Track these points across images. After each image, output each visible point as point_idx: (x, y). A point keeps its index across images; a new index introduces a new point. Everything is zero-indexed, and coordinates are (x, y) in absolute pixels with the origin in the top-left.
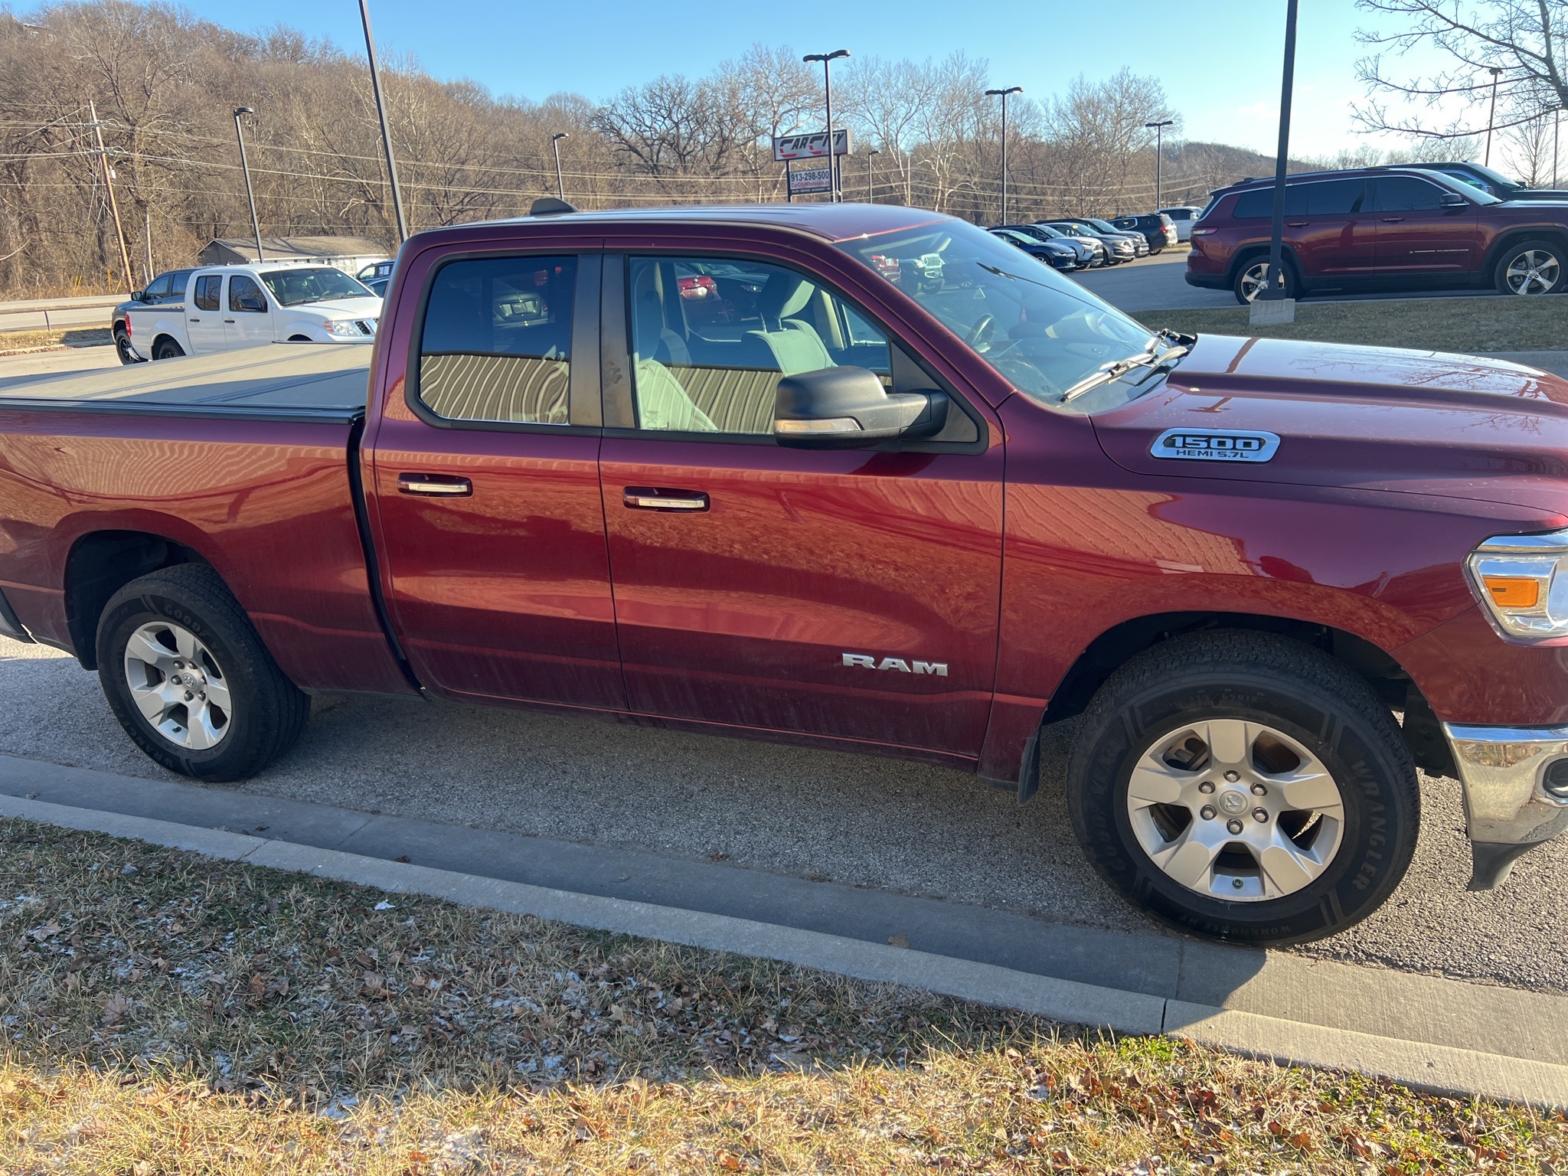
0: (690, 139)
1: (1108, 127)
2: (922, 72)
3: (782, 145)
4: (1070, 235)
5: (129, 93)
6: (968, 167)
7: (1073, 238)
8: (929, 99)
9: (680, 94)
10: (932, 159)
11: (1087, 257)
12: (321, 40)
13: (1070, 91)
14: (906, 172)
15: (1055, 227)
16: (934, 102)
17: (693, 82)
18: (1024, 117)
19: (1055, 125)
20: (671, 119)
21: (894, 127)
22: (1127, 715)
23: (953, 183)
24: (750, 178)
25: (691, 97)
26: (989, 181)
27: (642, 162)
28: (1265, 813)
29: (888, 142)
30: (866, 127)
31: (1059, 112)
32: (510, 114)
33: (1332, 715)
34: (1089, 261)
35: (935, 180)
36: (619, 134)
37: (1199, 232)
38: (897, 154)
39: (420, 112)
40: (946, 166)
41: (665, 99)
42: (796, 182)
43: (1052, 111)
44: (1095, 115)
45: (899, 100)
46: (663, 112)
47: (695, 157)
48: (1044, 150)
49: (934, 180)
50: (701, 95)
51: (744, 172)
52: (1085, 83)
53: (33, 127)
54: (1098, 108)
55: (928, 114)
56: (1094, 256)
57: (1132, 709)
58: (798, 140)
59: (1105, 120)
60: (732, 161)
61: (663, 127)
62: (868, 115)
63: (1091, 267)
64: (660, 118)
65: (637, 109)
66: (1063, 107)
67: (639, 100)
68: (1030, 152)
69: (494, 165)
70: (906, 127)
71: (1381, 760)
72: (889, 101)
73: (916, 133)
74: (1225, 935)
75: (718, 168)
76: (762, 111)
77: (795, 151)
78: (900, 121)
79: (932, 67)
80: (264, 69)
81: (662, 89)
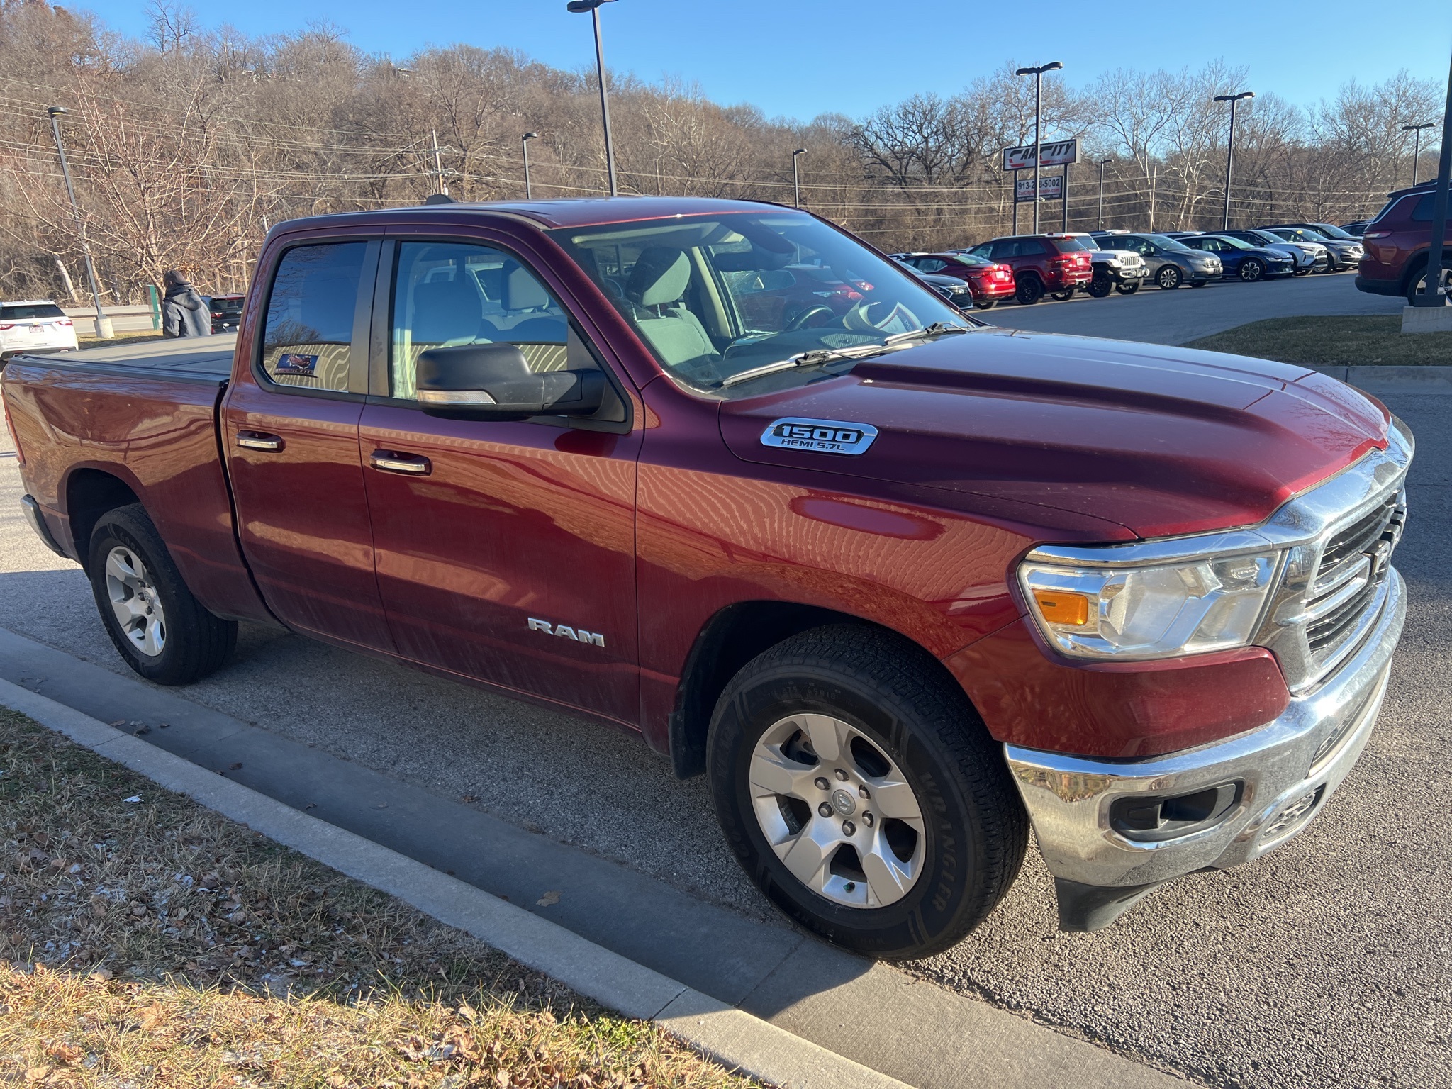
0: (937, 152)
1: (1381, 130)
2: (1177, 82)
3: (1011, 156)
4: (1295, 240)
5: (463, 124)
6: (1220, 173)
7: (1296, 243)
8: (1182, 108)
9: (930, 111)
10: (1182, 167)
11: (1308, 262)
12: (627, 75)
13: (1339, 95)
14: (1152, 180)
15: (1277, 233)
16: (1187, 111)
17: (944, 99)
18: (1285, 123)
19: (1320, 130)
20: (921, 134)
21: (1143, 136)
22: (737, 701)
23: (1202, 189)
24: (994, 187)
25: (941, 113)
26: (1244, 188)
27: (891, 174)
28: (871, 817)
29: (1138, 150)
30: (1114, 138)
31: (1325, 117)
32: (781, 133)
33: (899, 722)
34: (1311, 266)
35: (1184, 187)
36: (872, 149)
37: (1372, 236)
38: (1144, 163)
39: (698, 135)
40: (1195, 173)
41: (919, 116)
42: (1022, 190)
43: (1318, 116)
44: (1366, 119)
45: (1151, 109)
46: (915, 128)
47: (942, 168)
48: (1306, 155)
49: (1181, 188)
50: (952, 111)
51: (987, 182)
52: (1357, 86)
53: (391, 153)
54: (1372, 111)
55: (1181, 122)
56: (1316, 262)
57: (741, 694)
58: (1027, 150)
59: (1378, 124)
60: (976, 171)
61: (914, 142)
62: (1117, 125)
63: (1314, 272)
64: (911, 133)
65: (890, 126)
66: (1331, 111)
67: (893, 117)
68: (1289, 158)
69: (758, 179)
70: (1156, 136)
71: (947, 774)
72: (1140, 110)
73: (1166, 141)
74: (832, 938)
75: (962, 179)
76: (1011, 125)
77: (1024, 161)
78: (1150, 130)
79: (1188, 76)
80: (577, 102)
81: (914, 107)
